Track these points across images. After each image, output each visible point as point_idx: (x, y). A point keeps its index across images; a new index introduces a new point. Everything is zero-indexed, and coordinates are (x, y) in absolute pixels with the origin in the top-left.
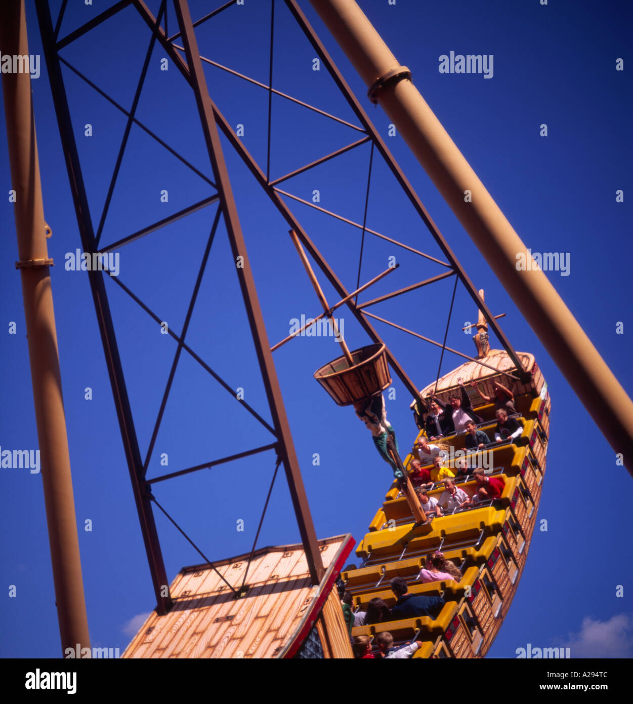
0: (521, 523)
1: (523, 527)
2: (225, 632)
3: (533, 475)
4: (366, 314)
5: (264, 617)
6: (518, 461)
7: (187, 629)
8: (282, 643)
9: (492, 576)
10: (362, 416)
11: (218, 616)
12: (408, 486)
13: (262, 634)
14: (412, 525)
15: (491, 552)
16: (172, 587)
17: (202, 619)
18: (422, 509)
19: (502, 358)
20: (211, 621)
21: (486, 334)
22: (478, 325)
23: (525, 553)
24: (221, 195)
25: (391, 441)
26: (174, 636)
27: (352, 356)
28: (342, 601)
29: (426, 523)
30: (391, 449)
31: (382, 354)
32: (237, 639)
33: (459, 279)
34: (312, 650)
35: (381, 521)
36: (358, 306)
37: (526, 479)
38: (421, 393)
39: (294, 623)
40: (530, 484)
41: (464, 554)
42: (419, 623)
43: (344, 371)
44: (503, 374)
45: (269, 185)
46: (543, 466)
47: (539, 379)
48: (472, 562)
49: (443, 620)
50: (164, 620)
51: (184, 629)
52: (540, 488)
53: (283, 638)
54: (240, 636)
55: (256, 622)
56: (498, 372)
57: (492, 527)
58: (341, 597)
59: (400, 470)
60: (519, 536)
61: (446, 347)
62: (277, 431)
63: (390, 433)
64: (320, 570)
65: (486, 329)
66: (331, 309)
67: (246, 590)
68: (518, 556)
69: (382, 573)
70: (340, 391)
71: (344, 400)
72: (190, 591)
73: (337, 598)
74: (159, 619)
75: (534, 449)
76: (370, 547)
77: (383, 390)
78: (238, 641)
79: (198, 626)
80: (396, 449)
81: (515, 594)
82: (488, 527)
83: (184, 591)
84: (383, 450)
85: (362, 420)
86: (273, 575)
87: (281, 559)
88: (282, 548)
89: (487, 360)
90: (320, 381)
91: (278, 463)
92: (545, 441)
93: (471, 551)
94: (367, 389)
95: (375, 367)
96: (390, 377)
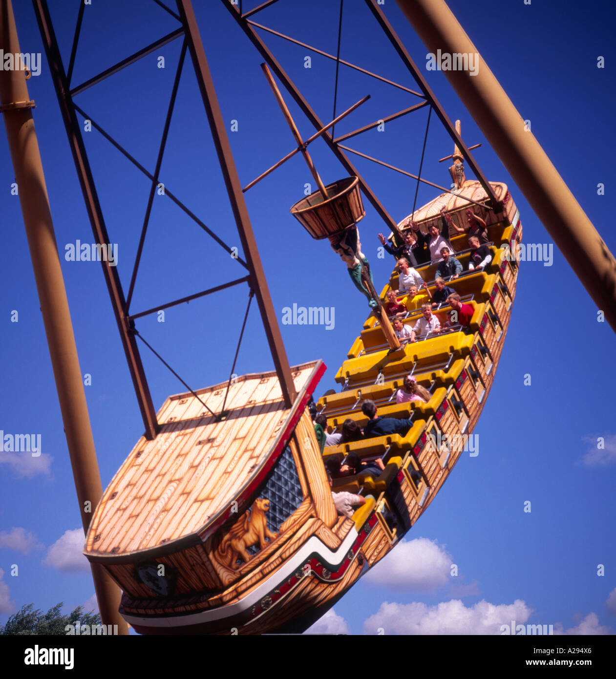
0: (489, 347)
1: (491, 350)
2: (207, 453)
3: (502, 301)
4: (344, 149)
5: (242, 438)
6: (488, 288)
7: (173, 452)
8: (257, 461)
9: (460, 396)
10: (337, 249)
11: (201, 439)
12: (382, 314)
13: (239, 453)
14: (387, 351)
15: (459, 374)
16: (159, 414)
17: (186, 443)
18: (396, 336)
19: (477, 188)
20: (194, 443)
21: (462, 165)
22: (454, 156)
23: (492, 374)
24: (186, 29)
25: (365, 272)
26: (161, 459)
27: (326, 190)
28: (314, 422)
29: (400, 349)
30: (366, 280)
31: (355, 187)
32: (217, 459)
33: (433, 111)
34: (285, 466)
35: (359, 349)
36: (335, 141)
37: (495, 305)
38: (398, 225)
39: (269, 442)
40: (499, 310)
41: (434, 376)
42: (389, 441)
43: (319, 205)
44: (477, 204)
45: (242, 17)
46: (513, 292)
47: (511, 208)
48: (440, 383)
49: (411, 438)
50: (151, 444)
51: (170, 451)
52: (509, 314)
53: (258, 457)
54: (219, 456)
55: (234, 443)
56: (472, 202)
57: (461, 351)
58: (313, 418)
59: (375, 300)
60: (487, 359)
61: (421, 179)
62: (249, 264)
63: (365, 264)
64: (293, 394)
65: (461, 160)
66: (305, 143)
67: (226, 415)
68: (486, 377)
69: (358, 396)
70: (315, 225)
71: (319, 234)
72: (175, 418)
73: (309, 419)
74: (147, 444)
75: (505, 277)
76: (348, 373)
77: (356, 223)
78: (218, 460)
79: (182, 449)
80: (370, 280)
81: (481, 412)
82: (457, 351)
83: (170, 417)
84: (358, 282)
85: (337, 253)
86: (250, 400)
87: (258, 386)
88: (259, 375)
89: (462, 191)
90: (295, 215)
91: (251, 295)
92: (515, 268)
93: (440, 373)
94: (342, 223)
95: (349, 200)
96: (364, 210)
